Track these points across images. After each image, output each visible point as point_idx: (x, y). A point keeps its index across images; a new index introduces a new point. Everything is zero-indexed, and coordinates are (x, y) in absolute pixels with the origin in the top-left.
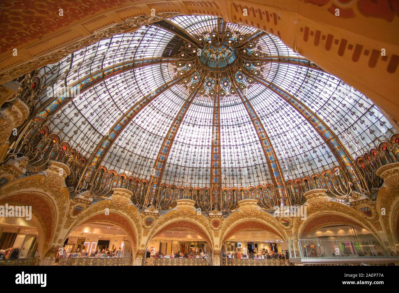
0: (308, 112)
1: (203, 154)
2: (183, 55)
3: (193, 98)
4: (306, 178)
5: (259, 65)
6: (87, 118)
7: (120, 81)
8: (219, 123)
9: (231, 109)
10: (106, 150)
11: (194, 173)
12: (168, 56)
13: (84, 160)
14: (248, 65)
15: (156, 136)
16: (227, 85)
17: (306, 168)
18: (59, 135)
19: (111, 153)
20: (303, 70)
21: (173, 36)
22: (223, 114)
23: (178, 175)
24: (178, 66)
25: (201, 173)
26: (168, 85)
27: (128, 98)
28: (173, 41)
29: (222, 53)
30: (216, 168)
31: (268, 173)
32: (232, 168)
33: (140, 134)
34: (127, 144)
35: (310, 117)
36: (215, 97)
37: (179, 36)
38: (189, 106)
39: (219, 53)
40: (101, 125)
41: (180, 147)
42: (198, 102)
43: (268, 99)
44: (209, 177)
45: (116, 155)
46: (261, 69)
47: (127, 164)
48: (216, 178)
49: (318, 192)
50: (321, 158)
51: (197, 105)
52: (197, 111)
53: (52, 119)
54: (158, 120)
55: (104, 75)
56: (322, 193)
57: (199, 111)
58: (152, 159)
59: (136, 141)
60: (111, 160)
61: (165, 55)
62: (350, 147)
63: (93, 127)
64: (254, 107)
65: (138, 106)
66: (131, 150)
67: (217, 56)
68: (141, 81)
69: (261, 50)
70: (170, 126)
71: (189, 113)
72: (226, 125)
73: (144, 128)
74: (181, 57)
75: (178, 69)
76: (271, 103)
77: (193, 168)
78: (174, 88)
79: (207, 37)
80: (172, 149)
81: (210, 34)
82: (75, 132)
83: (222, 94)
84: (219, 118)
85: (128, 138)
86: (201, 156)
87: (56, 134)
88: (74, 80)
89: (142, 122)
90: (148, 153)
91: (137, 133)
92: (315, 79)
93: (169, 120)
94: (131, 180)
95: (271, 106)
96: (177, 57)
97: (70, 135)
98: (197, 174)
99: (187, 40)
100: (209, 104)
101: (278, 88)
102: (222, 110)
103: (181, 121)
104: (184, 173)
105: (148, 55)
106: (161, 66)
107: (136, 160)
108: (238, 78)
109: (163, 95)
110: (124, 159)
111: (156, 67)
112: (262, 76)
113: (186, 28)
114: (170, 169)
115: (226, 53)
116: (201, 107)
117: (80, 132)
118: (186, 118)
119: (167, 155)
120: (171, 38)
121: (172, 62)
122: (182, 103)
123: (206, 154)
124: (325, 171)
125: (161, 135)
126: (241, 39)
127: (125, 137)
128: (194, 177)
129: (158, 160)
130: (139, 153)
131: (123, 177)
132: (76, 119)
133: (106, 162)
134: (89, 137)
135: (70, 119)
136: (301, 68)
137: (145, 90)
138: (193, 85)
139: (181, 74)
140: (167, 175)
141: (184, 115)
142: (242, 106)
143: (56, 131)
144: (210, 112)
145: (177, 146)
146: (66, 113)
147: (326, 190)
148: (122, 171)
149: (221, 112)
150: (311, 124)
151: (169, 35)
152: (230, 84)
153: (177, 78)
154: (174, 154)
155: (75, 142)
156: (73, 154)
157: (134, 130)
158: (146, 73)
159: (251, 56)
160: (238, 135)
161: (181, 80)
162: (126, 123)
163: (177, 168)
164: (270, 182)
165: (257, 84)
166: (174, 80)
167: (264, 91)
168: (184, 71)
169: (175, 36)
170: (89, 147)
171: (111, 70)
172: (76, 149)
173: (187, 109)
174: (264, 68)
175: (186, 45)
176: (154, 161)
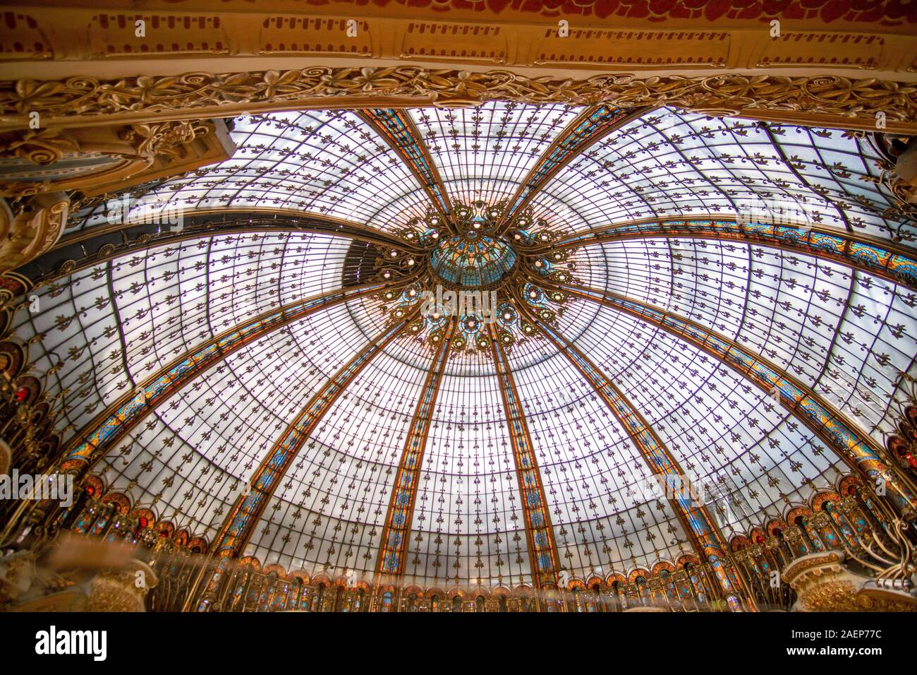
0: (717, 343)
1: (498, 496)
2: (387, 276)
3: (444, 363)
4: (776, 526)
5: (560, 260)
6: (194, 446)
7: (263, 355)
8: (521, 411)
9: (539, 372)
10: (256, 515)
11: (484, 548)
12: (357, 284)
13: (201, 546)
14: (538, 264)
15: (375, 465)
16: (512, 318)
17: (767, 496)
18: (128, 494)
19: (269, 522)
20: (658, 245)
21: (350, 243)
22: (524, 387)
23: (445, 558)
24: (387, 300)
25: (502, 546)
26: (378, 344)
27: (291, 388)
28: (352, 251)
29: (487, 252)
30: (539, 529)
31: (675, 523)
32: (579, 522)
33: (334, 468)
34: (307, 494)
35: (727, 353)
36: (494, 351)
37: (361, 239)
38: (438, 382)
39: (483, 255)
40: (234, 458)
41: (439, 485)
42: (456, 369)
43: (612, 330)
44: (525, 556)
45: (280, 526)
46: (570, 266)
47: (309, 546)
48: (544, 556)
49: (818, 562)
50: (797, 458)
51: (456, 376)
52: (461, 389)
53: (110, 460)
54: (371, 428)
55: (219, 349)
56: (832, 566)
57: (467, 390)
58: (374, 525)
59: (327, 485)
60: (269, 539)
61: (348, 282)
62: (857, 413)
63: (215, 465)
64: (588, 356)
65: (320, 402)
66: (317, 508)
67: (479, 261)
68: (311, 347)
69: (547, 225)
70: (405, 436)
71: (443, 398)
72: (538, 412)
73: (343, 450)
74: (386, 280)
75: (389, 306)
76: (625, 338)
77: (479, 535)
78: (392, 348)
79: (422, 228)
80: (420, 494)
81: (425, 220)
82: (169, 483)
83: (507, 339)
84: (518, 399)
85: (307, 481)
86: (495, 500)
87: (122, 491)
88: (149, 369)
89: (336, 437)
90: (361, 510)
91: (327, 466)
92: (692, 259)
93: (401, 423)
94: (322, 586)
95: (626, 346)
96: (375, 282)
97: (155, 490)
98: (492, 552)
99: (384, 245)
100: (484, 369)
101: (624, 299)
102: (519, 378)
103: (428, 419)
104: (458, 553)
105: (311, 290)
106: (348, 307)
107: (331, 532)
108: (530, 297)
109: (373, 368)
110: (301, 533)
111: (337, 311)
112: (578, 280)
113: (369, 221)
114: (423, 545)
115: (496, 250)
116: (467, 379)
117: (182, 480)
118: (439, 411)
119: (411, 509)
120: (348, 247)
121: (370, 294)
122: (422, 378)
123: (507, 495)
124: (820, 495)
125: (387, 462)
126: (494, 214)
127: (299, 478)
128: (484, 560)
129: (388, 526)
130: (337, 514)
131: (301, 581)
132: (168, 451)
133: (258, 546)
134: (207, 489)
135: (154, 453)
136: (653, 243)
137: (327, 363)
138: (434, 333)
139: (399, 314)
140: (416, 562)
141: (433, 404)
142: (561, 360)
143: (121, 485)
144: (493, 388)
145: (430, 484)
146: (144, 442)
147: (840, 554)
148: (297, 565)
149: (517, 384)
150: (736, 369)
151: (340, 242)
152: (518, 314)
153: (392, 327)
154: (428, 504)
155: (168, 504)
156: (165, 533)
157: (320, 457)
158: (319, 329)
159: (535, 244)
160: (573, 433)
161: (402, 328)
162: (298, 444)
163: (439, 541)
164: (687, 548)
165: (575, 300)
166: (388, 330)
167: (597, 314)
168: (403, 307)
169: (355, 242)
170: (210, 514)
171: (235, 336)
172: (174, 521)
173: (436, 389)
174: (574, 262)
175: (385, 254)
176: (379, 531)
